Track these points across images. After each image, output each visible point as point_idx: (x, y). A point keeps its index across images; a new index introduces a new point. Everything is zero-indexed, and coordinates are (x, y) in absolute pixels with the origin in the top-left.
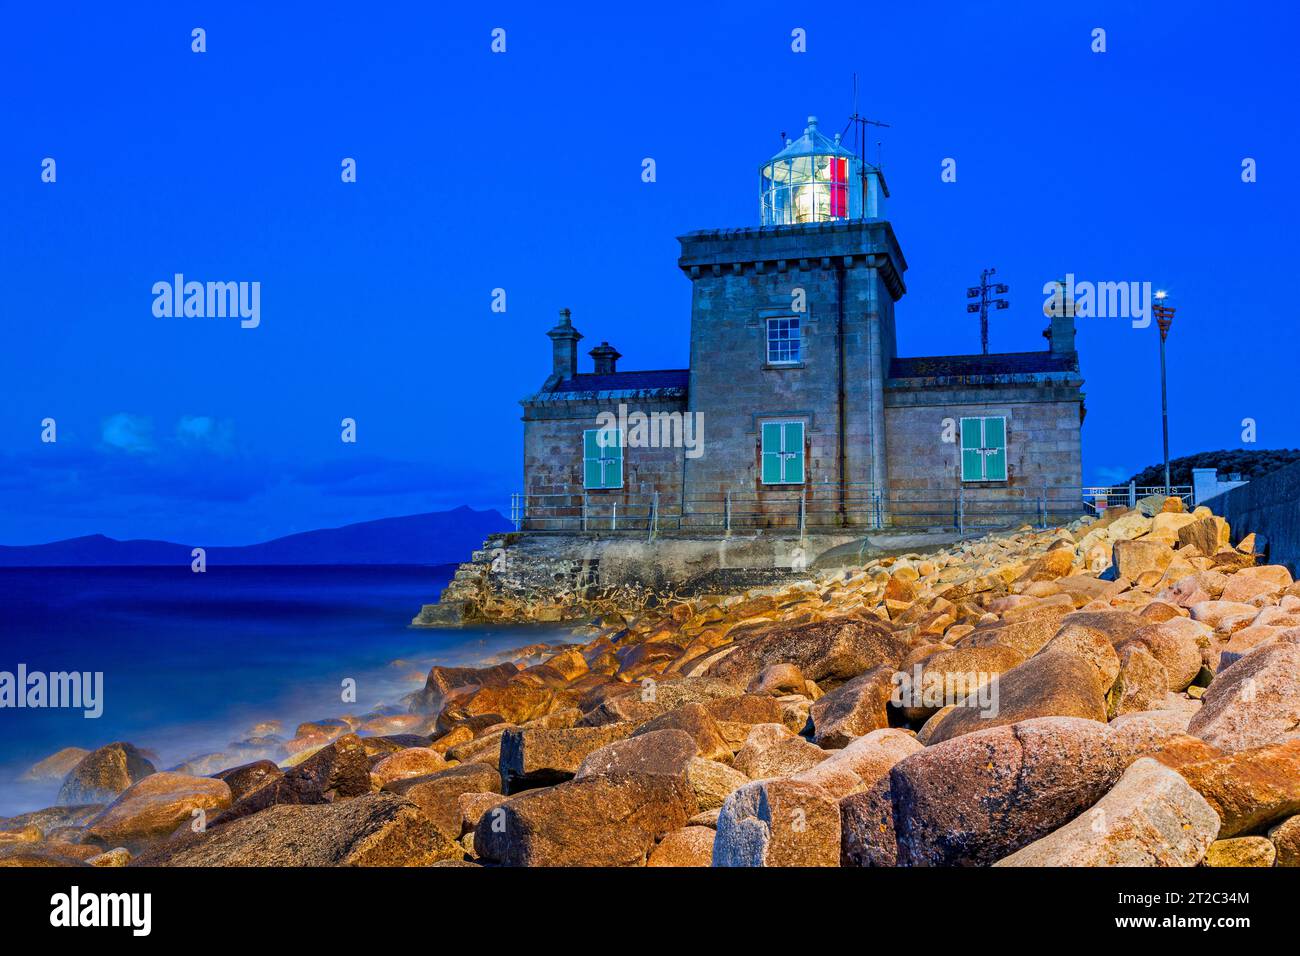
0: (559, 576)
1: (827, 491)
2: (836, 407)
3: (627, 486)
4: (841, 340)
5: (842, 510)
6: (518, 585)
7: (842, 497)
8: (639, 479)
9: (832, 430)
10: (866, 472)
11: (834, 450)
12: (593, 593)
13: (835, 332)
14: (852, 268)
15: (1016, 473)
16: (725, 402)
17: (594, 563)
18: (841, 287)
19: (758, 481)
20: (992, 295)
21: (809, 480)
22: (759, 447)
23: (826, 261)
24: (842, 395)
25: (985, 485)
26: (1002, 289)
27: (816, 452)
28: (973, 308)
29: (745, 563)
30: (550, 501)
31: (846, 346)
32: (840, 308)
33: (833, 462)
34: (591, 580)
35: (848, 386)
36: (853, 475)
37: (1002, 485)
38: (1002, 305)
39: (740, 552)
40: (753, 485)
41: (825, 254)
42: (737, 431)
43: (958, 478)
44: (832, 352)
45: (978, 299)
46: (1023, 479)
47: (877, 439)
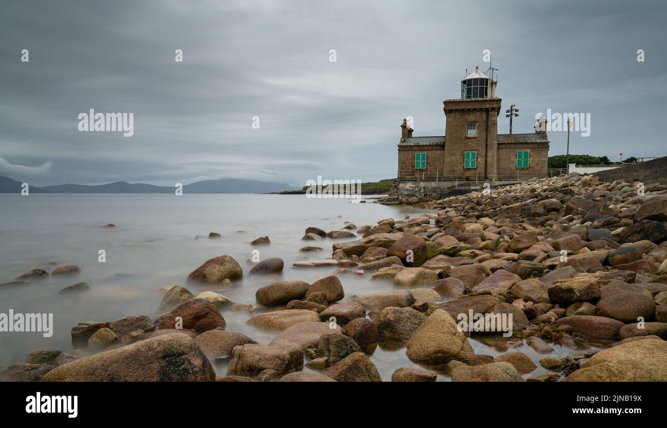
0: (416, 191)
1: (481, 170)
2: (485, 148)
3: (427, 168)
4: (487, 130)
5: (486, 175)
6: (406, 193)
7: (486, 171)
8: (430, 166)
9: (484, 154)
10: (492, 165)
11: (484, 159)
12: (425, 195)
13: (485, 128)
14: (491, 111)
15: (531, 165)
16: (455, 146)
17: (424, 188)
18: (487, 116)
19: (464, 167)
20: (514, 112)
21: (477, 167)
22: (464, 159)
23: (484, 109)
24: (487, 145)
25: (523, 169)
26: (517, 111)
27: (479, 160)
28: (507, 116)
29: (463, 188)
30: (406, 172)
31: (488, 132)
32: (487, 122)
33: (484, 163)
34: (424, 192)
35: (488, 143)
36: (488, 166)
37: (527, 169)
38: (517, 115)
39: (461, 185)
40: (462, 168)
41: (483, 107)
42: (458, 154)
43: (516, 167)
44: (484, 134)
45: (509, 113)
46: (532, 167)
47: (495, 157)
